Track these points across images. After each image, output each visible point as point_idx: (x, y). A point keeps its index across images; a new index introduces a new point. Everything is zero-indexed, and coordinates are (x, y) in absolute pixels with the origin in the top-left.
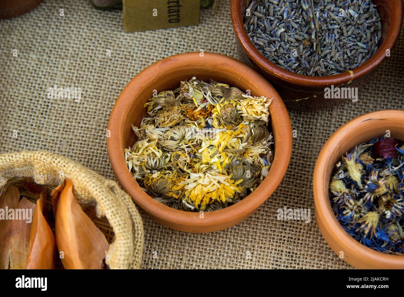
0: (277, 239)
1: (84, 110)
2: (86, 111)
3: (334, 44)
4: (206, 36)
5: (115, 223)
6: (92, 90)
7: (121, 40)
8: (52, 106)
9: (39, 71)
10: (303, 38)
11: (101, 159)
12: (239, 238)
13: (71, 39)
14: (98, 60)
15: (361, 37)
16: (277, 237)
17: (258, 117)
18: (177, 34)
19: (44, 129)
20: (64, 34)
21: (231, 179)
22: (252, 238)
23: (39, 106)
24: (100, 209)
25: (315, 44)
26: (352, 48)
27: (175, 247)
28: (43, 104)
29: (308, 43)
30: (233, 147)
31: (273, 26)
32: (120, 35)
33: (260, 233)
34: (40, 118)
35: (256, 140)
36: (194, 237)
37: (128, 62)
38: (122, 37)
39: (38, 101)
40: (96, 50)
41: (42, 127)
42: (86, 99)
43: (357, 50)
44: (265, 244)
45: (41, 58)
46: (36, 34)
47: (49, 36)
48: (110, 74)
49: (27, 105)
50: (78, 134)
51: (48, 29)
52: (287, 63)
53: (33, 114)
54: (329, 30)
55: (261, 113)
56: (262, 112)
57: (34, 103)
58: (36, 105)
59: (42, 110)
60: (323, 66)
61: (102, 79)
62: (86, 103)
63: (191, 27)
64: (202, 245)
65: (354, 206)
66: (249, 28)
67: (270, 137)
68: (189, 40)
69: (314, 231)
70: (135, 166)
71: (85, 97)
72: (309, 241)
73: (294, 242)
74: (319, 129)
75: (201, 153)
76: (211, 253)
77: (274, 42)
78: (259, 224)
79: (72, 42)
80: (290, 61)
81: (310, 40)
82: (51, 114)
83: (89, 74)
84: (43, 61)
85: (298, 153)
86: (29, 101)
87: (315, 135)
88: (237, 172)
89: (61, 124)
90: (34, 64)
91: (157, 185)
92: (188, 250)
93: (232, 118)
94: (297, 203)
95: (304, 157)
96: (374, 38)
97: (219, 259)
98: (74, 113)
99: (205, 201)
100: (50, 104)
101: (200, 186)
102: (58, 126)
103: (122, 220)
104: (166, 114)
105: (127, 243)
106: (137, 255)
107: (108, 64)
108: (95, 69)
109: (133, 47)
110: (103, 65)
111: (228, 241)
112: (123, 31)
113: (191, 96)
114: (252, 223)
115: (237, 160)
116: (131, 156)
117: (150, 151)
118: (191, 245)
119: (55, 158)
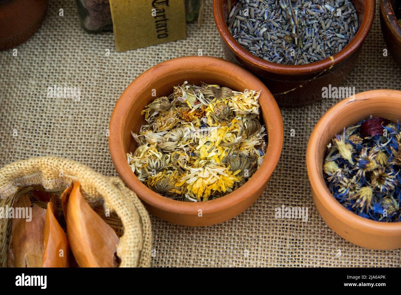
0: (280, 228)
1: (85, 126)
2: (87, 127)
3: (314, 37)
4: (194, 48)
5: (122, 213)
6: (91, 108)
7: (115, 59)
8: (54, 126)
9: (39, 95)
10: (284, 35)
11: (105, 170)
12: (243, 231)
13: (67, 63)
14: (94, 80)
15: (339, 29)
16: (280, 226)
17: (250, 111)
18: (167, 48)
19: (48, 147)
20: (60, 59)
21: (230, 170)
22: (256, 230)
23: (42, 127)
24: (108, 206)
25: (296, 39)
26: (332, 40)
27: (183, 245)
28: (46, 125)
29: (289, 39)
30: (229, 142)
31: (256, 27)
32: (113, 55)
33: (263, 224)
34: (43, 138)
35: (250, 133)
36: (200, 233)
37: (123, 79)
38: (115, 57)
39: (41, 122)
40: (92, 70)
41: (47, 146)
42: (86, 116)
43: (337, 41)
44: (268, 233)
45: (40, 83)
46: (33, 62)
47: (46, 62)
48: (107, 91)
49: (30, 127)
50: (81, 150)
51: (44, 56)
52: (272, 59)
53: (37, 135)
54: (308, 26)
55: (252, 107)
56: (253, 105)
57: (37, 125)
58: (39, 126)
59: (45, 130)
60: (306, 59)
61: (99, 96)
62: (86, 120)
63: (180, 42)
64: (209, 240)
65: (348, 183)
66: (233, 32)
67: (263, 129)
68: (178, 53)
69: (315, 217)
70: (137, 169)
71: (85, 115)
72: (311, 227)
73: (297, 230)
74: (310, 123)
75: (199, 150)
76: (218, 247)
77: (258, 41)
78: (262, 216)
79: (68, 66)
80: (275, 57)
81: (291, 36)
82: (54, 133)
83: (87, 93)
84: (42, 86)
85: (292, 147)
86: (32, 123)
87: (306, 129)
88: (234, 164)
89: (64, 142)
90: (34, 89)
91: (160, 184)
92: (195, 246)
93: (225, 115)
94: (296, 193)
95: (298, 150)
96: (352, 29)
97: (226, 251)
98: (76, 130)
99: (207, 193)
100: (52, 125)
101: (201, 179)
102: (62, 143)
103: (128, 210)
104: (163, 119)
105: (136, 231)
106: (147, 247)
107: (104, 83)
108: (92, 88)
109: (126, 65)
110: (100, 84)
111: (233, 234)
112: (115, 51)
113: (185, 99)
114: (255, 216)
115: (234, 154)
116: (133, 160)
117: (150, 154)
118: (198, 241)
119: (61, 161)
